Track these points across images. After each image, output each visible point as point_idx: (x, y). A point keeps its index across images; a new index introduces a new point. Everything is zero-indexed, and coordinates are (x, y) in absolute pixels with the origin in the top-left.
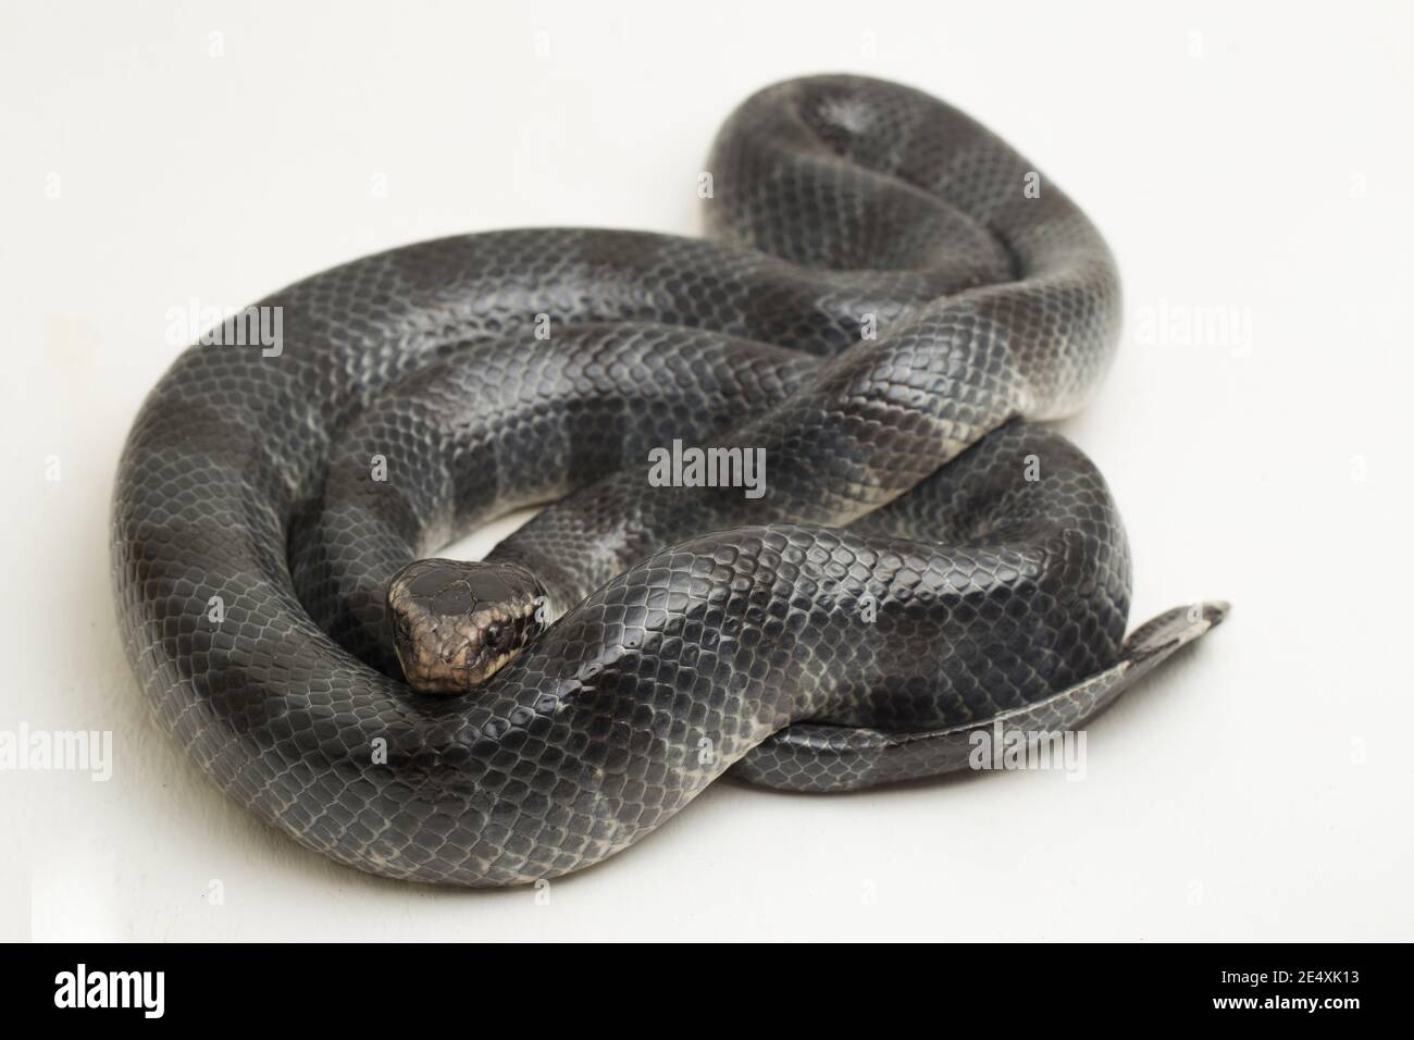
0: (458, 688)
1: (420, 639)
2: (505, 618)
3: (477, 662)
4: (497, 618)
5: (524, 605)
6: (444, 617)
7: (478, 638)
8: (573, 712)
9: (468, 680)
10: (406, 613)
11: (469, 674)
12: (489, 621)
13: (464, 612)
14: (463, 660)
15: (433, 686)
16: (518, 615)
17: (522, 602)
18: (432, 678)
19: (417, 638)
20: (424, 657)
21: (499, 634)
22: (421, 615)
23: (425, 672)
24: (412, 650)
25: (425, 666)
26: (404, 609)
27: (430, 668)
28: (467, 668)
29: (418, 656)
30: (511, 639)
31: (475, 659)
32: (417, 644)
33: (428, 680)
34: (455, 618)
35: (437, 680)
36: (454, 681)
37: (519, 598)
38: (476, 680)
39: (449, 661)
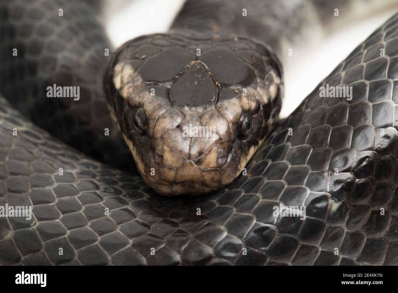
0: (207, 190)
1: (162, 137)
2: (253, 105)
3: (229, 160)
4: (247, 107)
5: (269, 87)
6: (186, 108)
7: (228, 132)
8: (347, 210)
9: (219, 181)
10: (141, 105)
11: (221, 174)
12: (239, 110)
13: (210, 103)
14: (215, 159)
15: (178, 189)
16: (265, 100)
17: (267, 83)
18: (178, 181)
19: (158, 136)
20: (169, 158)
21: (249, 125)
22: (160, 107)
23: (171, 175)
24: (153, 149)
25: (171, 169)
26: (137, 99)
27: (177, 170)
28: (219, 169)
29: (162, 157)
30: (259, 129)
31: (227, 157)
32: (159, 142)
33: (173, 183)
34: (200, 110)
35: (183, 183)
36: (204, 183)
37: (263, 78)
38: (227, 179)
39: (199, 162)
